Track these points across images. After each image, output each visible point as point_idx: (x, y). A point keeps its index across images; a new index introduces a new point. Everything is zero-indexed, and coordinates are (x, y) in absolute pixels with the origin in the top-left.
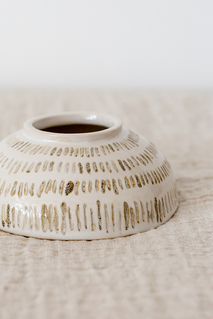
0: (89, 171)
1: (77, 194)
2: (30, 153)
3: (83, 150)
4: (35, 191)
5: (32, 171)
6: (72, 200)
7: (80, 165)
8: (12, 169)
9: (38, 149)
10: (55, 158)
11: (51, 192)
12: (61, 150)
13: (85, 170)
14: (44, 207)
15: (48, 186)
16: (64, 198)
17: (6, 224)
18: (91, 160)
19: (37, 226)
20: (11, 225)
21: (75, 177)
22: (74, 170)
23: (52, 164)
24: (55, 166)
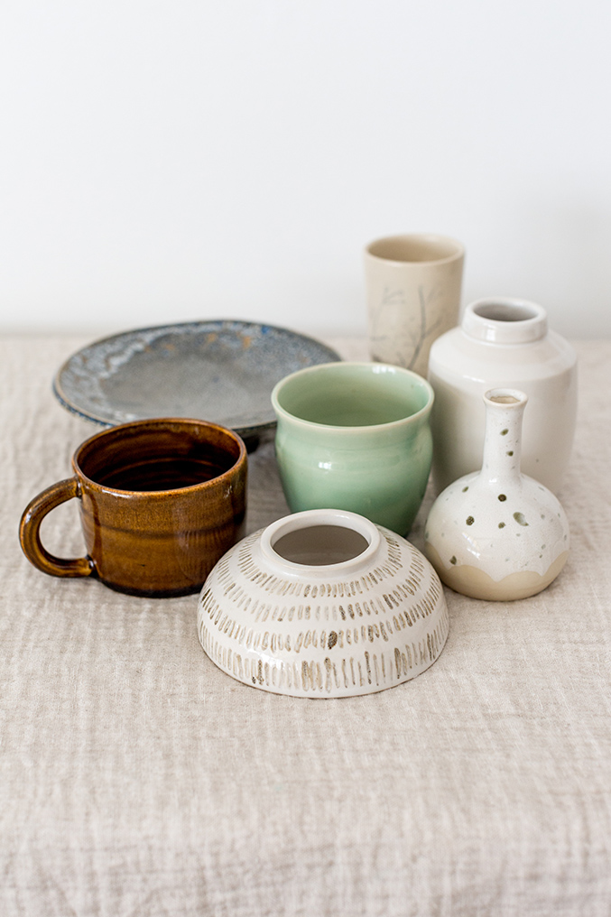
0: (352, 616)
1: (342, 646)
2: (279, 593)
3: (342, 586)
4: (292, 645)
5: (285, 619)
6: (336, 654)
7: (341, 608)
8: (259, 614)
9: (287, 588)
10: (309, 601)
11: (311, 646)
12: (316, 589)
13: (347, 615)
14: (305, 664)
15: (307, 639)
16: (327, 653)
17: (257, 681)
18: (352, 601)
19: (296, 685)
20: (264, 683)
21: (337, 625)
22: (335, 616)
23: (308, 609)
24: (313, 611)
